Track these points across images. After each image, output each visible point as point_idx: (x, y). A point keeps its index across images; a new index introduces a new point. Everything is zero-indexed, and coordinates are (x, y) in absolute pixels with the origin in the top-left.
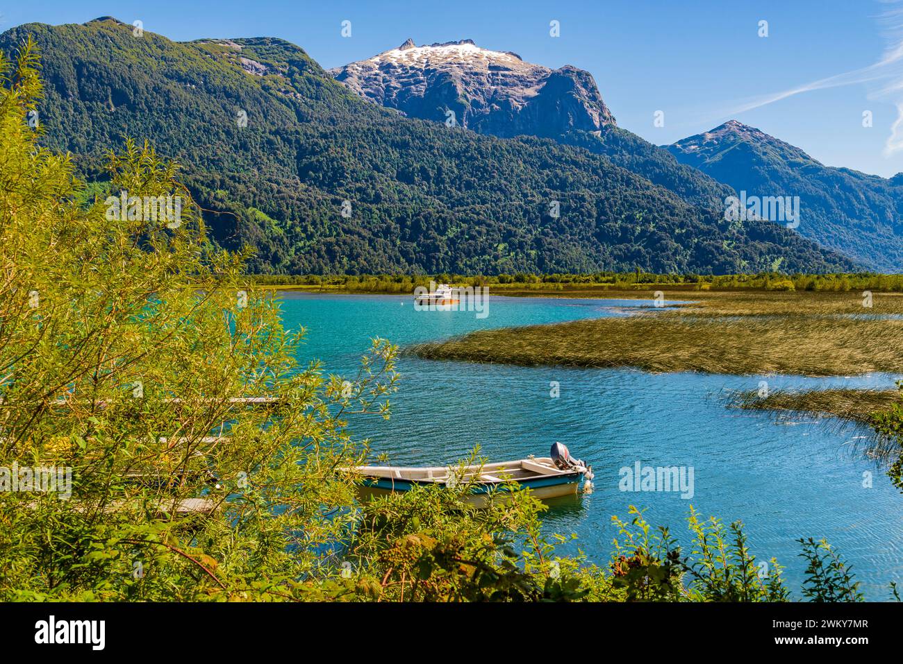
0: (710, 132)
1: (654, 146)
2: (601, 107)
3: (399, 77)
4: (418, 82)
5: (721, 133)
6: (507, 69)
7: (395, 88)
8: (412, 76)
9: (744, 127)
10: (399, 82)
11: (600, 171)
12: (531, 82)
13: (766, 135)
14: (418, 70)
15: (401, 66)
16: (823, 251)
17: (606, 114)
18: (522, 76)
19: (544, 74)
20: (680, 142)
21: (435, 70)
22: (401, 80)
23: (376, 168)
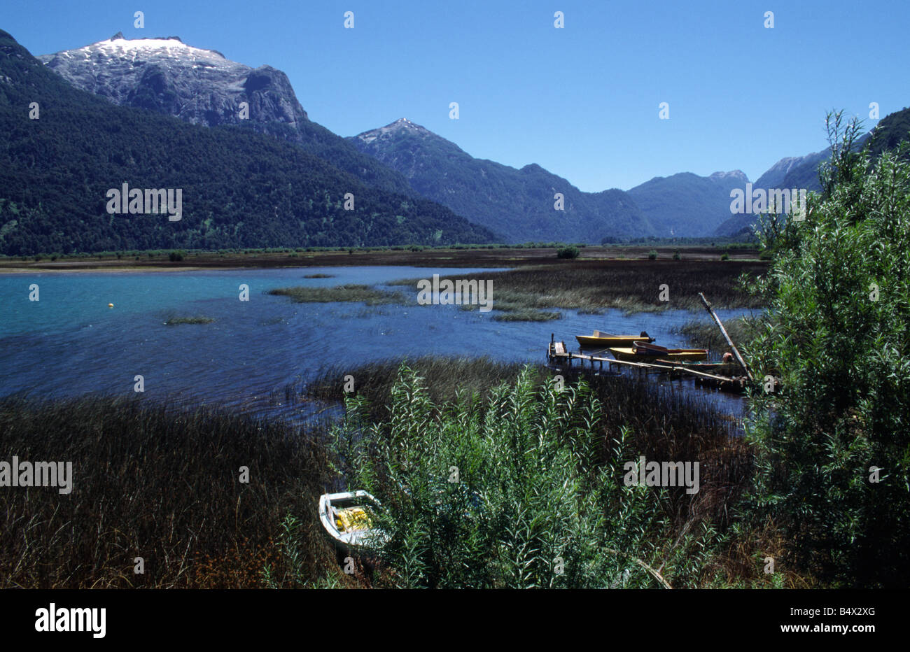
0: (386, 127)
1: (340, 137)
2: (294, 102)
3: (110, 67)
4: (129, 73)
5: (394, 128)
6: (212, 66)
7: (107, 77)
8: (123, 66)
9: (412, 124)
10: (110, 72)
11: (294, 157)
12: (234, 78)
13: (429, 132)
14: (128, 61)
15: (113, 57)
16: (472, 225)
17: (299, 109)
18: (225, 72)
19: (244, 72)
20: (362, 134)
21: (144, 62)
22: (112, 70)
23: (88, 150)
